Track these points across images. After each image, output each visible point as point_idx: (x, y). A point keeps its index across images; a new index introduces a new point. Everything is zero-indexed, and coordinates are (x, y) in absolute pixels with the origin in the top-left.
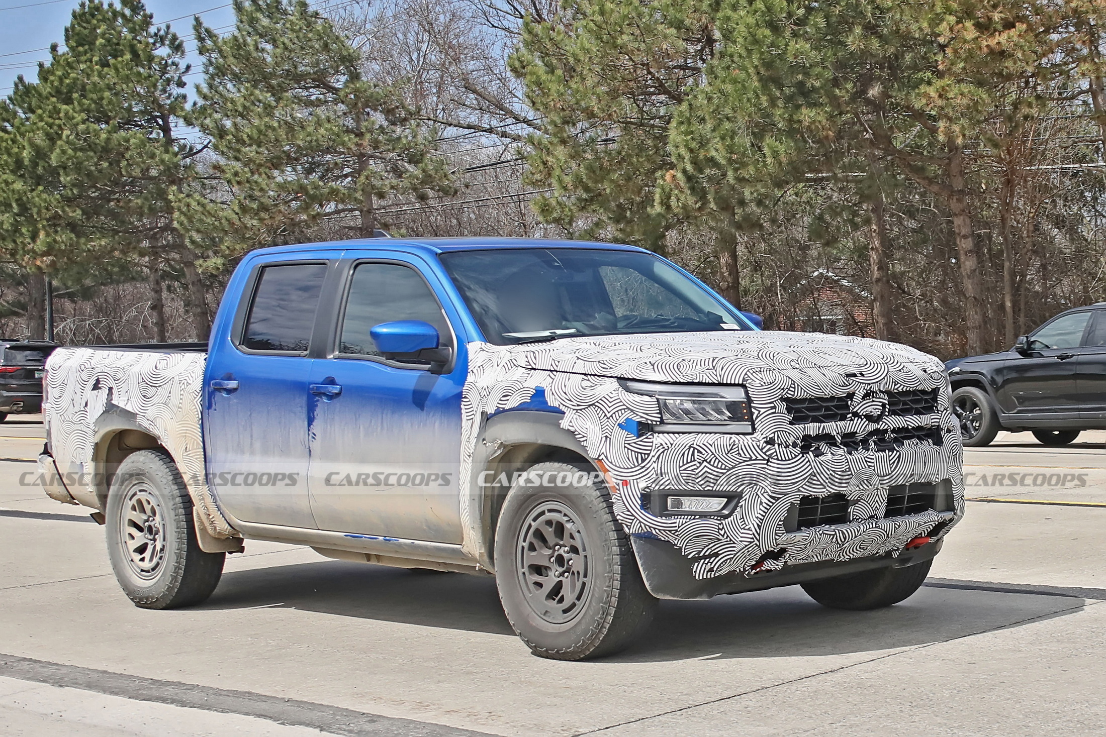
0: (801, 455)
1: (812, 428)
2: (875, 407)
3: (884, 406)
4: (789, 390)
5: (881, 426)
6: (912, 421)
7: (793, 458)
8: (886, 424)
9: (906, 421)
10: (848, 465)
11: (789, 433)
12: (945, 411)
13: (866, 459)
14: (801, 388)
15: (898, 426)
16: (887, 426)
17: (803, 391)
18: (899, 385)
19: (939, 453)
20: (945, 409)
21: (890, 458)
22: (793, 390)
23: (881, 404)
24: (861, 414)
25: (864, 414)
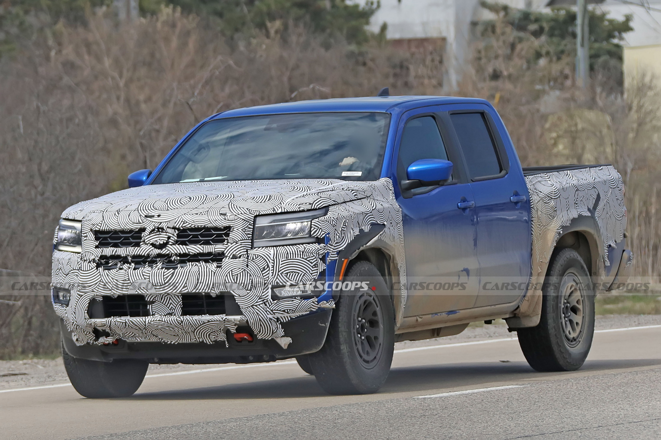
0: (96, 268)
1: (109, 251)
2: (161, 238)
3: (169, 238)
4: (98, 225)
5: (164, 251)
6: (194, 249)
7: (90, 270)
8: (168, 250)
9: (187, 249)
10: (128, 276)
11: (92, 254)
12: (235, 243)
13: (143, 273)
14: (106, 224)
15: (179, 252)
16: (169, 252)
17: (107, 226)
18: (188, 224)
19: (214, 273)
20: (234, 242)
21: (165, 274)
22: (100, 225)
23: (166, 236)
24: (147, 243)
25: (150, 243)
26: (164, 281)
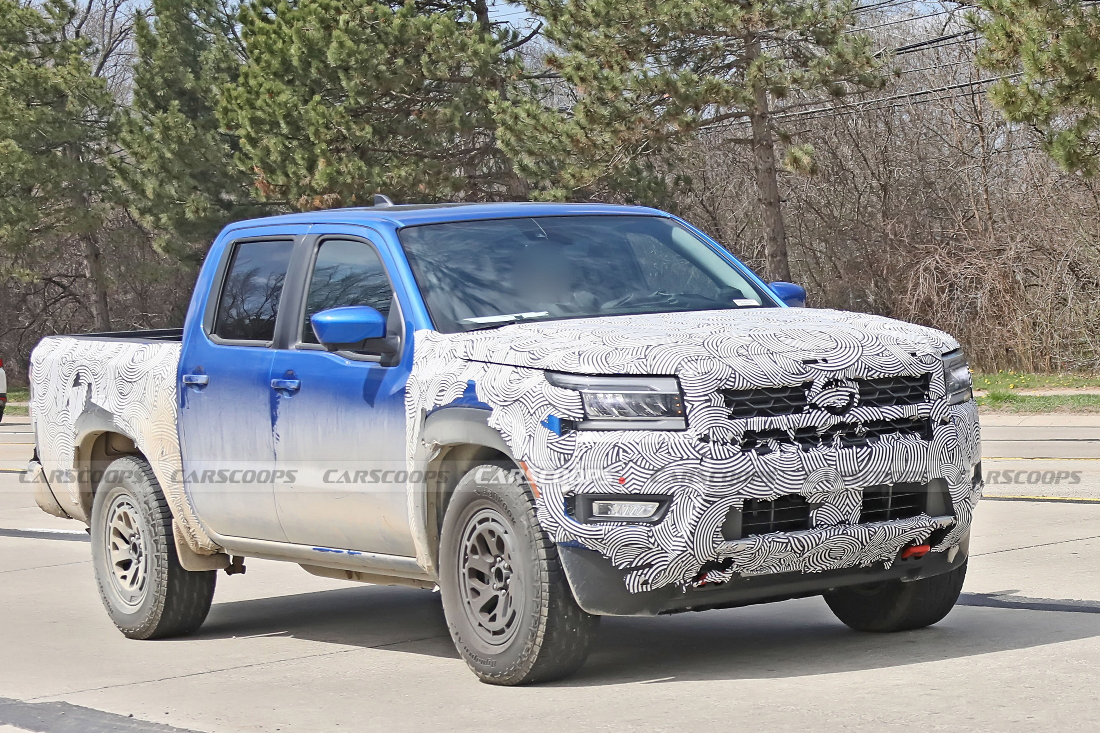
0: (741, 453)
1: (757, 423)
2: (840, 397)
3: (852, 395)
4: (728, 380)
5: (848, 419)
6: (891, 412)
7: (731, 457)
8: (855, 416)
9: (881, 412)
10: (802, 463)
11: (727, 429)
12: (940, 400)
13: (826, 457)
14: (744, 378)
15: (870, 419)
16: (855, 418)
17: (745, 381)
18: (874, 371)
19: (927, 449)
20: (939, 398)
21: (858, 456)
22: (733, 380)
23: (847, 394)
24: (820, 406)
25: (825, 405)
26: (859, 467)
